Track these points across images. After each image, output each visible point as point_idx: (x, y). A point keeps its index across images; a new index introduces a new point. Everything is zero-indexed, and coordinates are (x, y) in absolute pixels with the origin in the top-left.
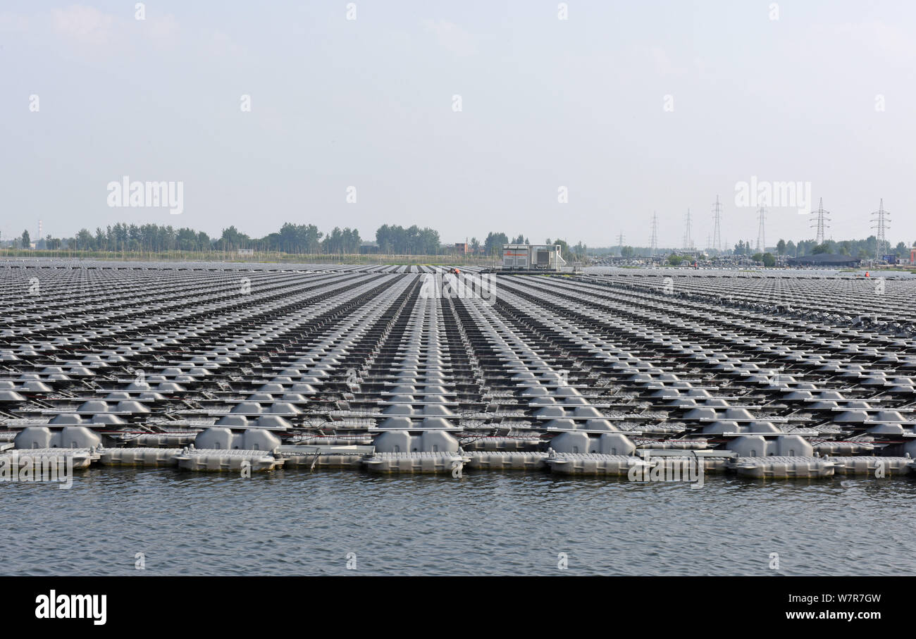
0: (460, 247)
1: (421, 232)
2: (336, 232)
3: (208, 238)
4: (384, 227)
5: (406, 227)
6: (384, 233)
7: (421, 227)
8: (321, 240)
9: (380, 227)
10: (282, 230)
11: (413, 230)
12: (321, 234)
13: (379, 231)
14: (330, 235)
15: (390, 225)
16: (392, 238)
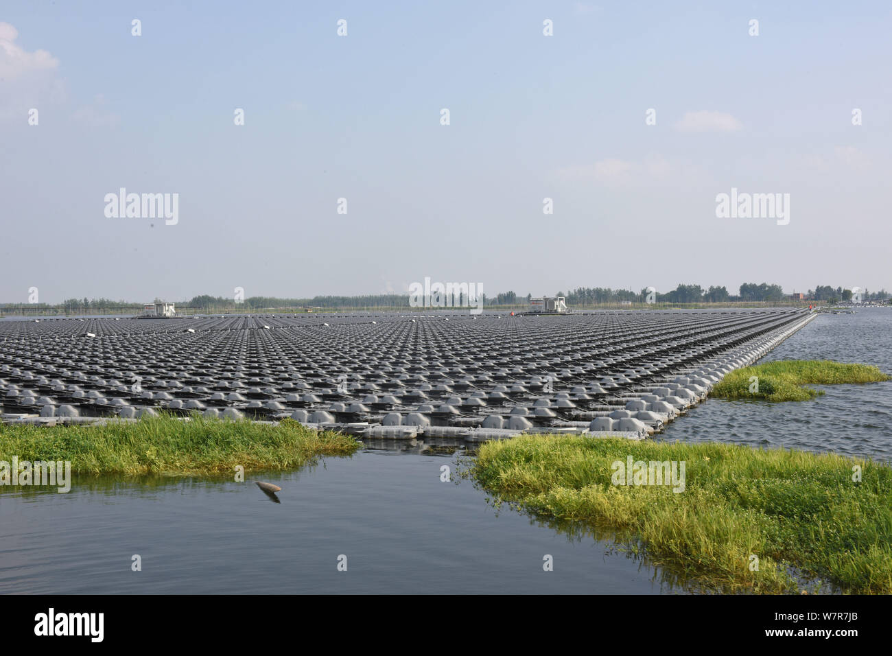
0: (796, 296)
1: (769, 287)
2: (712, 288)
3: (634, 294)
4: (745, 284)
5: (758, 284)
6: (744, 289)
7: (769, 284)
8: (703, 294)
9: (742, 284)
10: (678, 289)
11: (764, 286)
12: (703, 290)
13: (741, 287)
14: (708, 291)
15: (748, 283)
16: (751, 292)
